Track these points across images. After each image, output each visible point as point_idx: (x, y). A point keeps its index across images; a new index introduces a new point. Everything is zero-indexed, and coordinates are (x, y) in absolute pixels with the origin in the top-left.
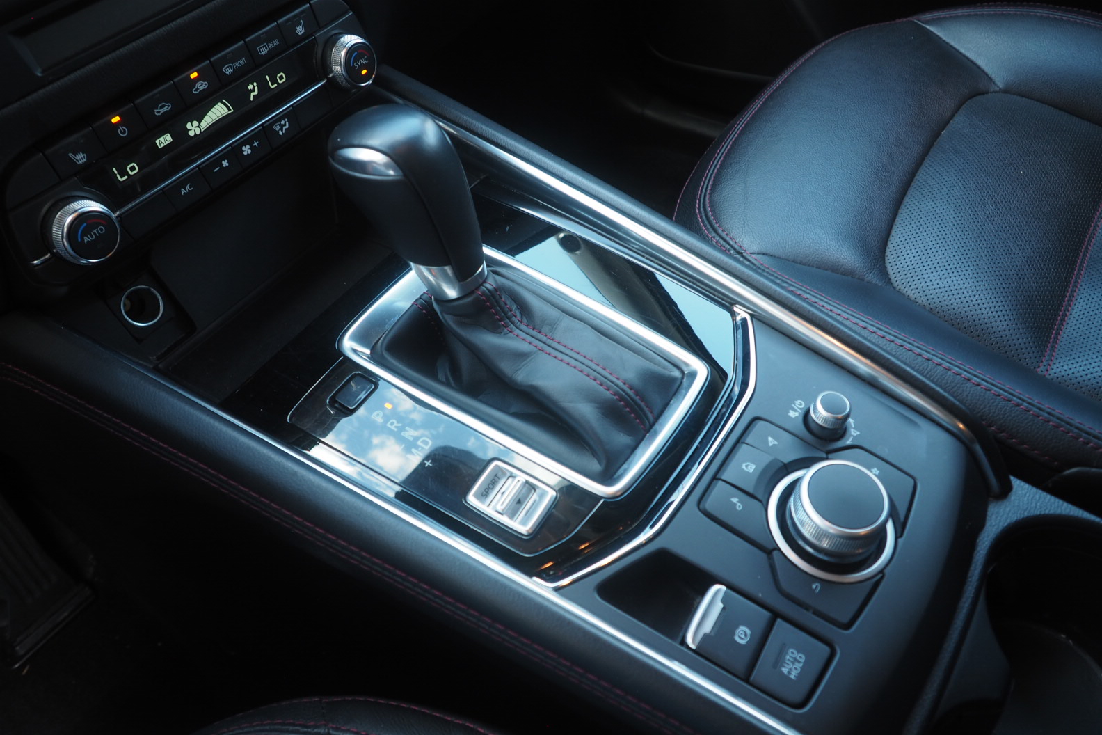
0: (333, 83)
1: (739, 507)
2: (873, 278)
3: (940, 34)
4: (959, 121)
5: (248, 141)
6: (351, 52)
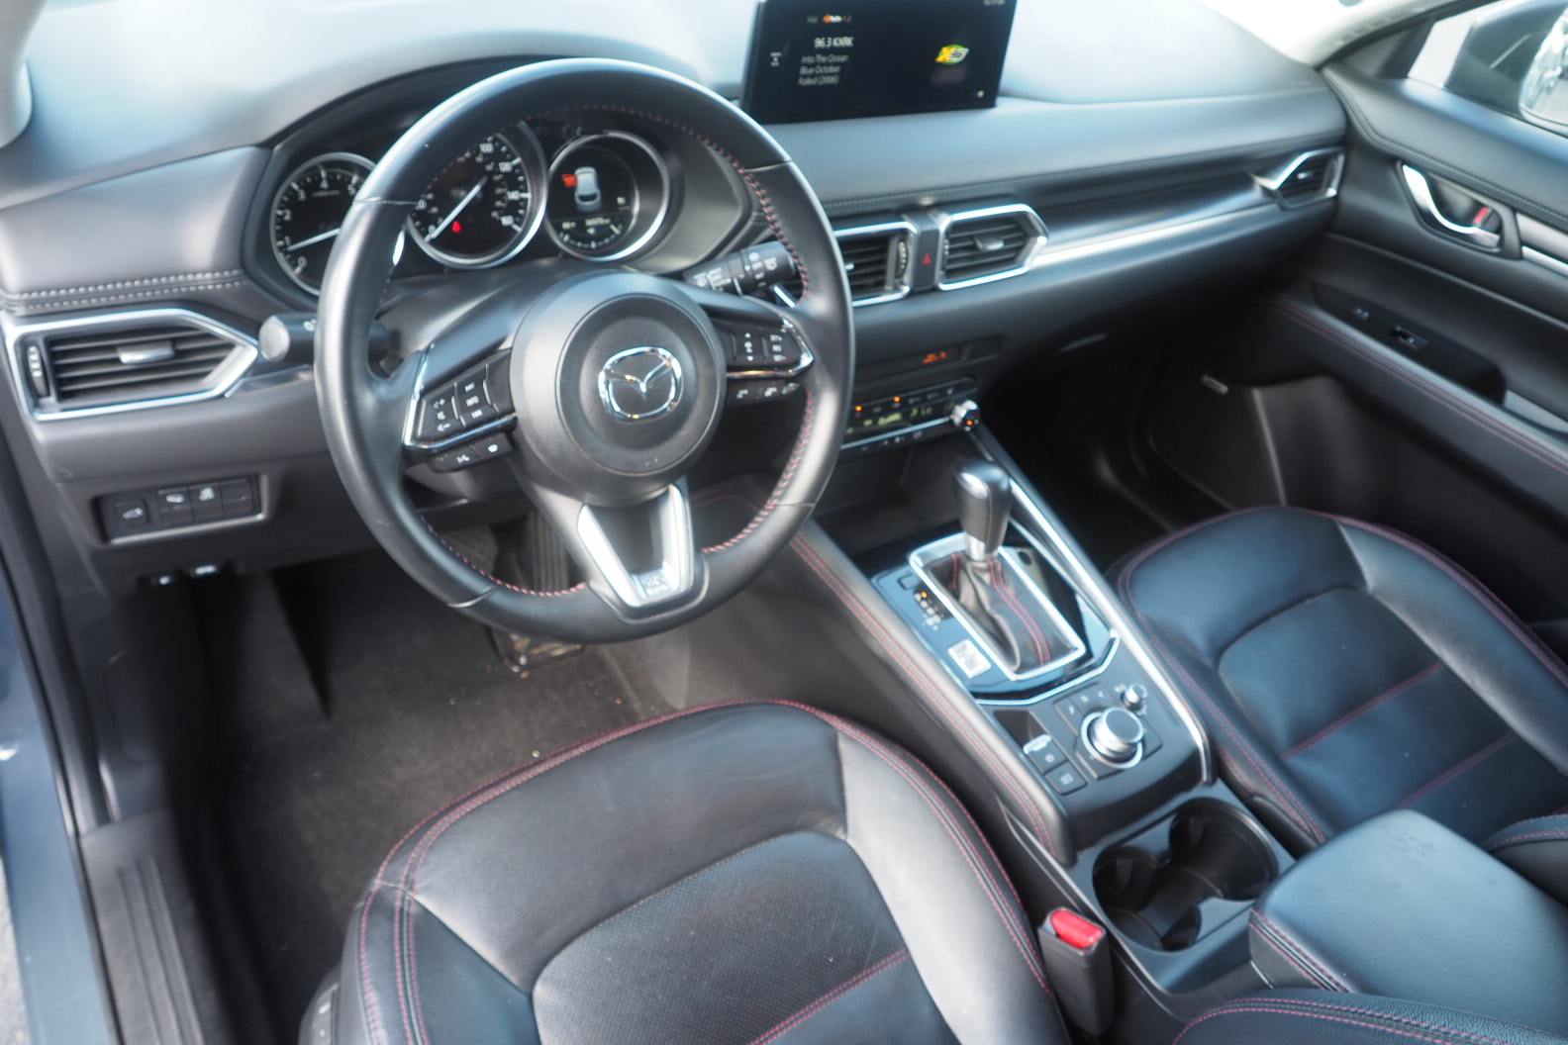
0: (951, 422)
1: (1073, 714)
4: (1325, 599)
5: (900, 436)
6: (970, 413)
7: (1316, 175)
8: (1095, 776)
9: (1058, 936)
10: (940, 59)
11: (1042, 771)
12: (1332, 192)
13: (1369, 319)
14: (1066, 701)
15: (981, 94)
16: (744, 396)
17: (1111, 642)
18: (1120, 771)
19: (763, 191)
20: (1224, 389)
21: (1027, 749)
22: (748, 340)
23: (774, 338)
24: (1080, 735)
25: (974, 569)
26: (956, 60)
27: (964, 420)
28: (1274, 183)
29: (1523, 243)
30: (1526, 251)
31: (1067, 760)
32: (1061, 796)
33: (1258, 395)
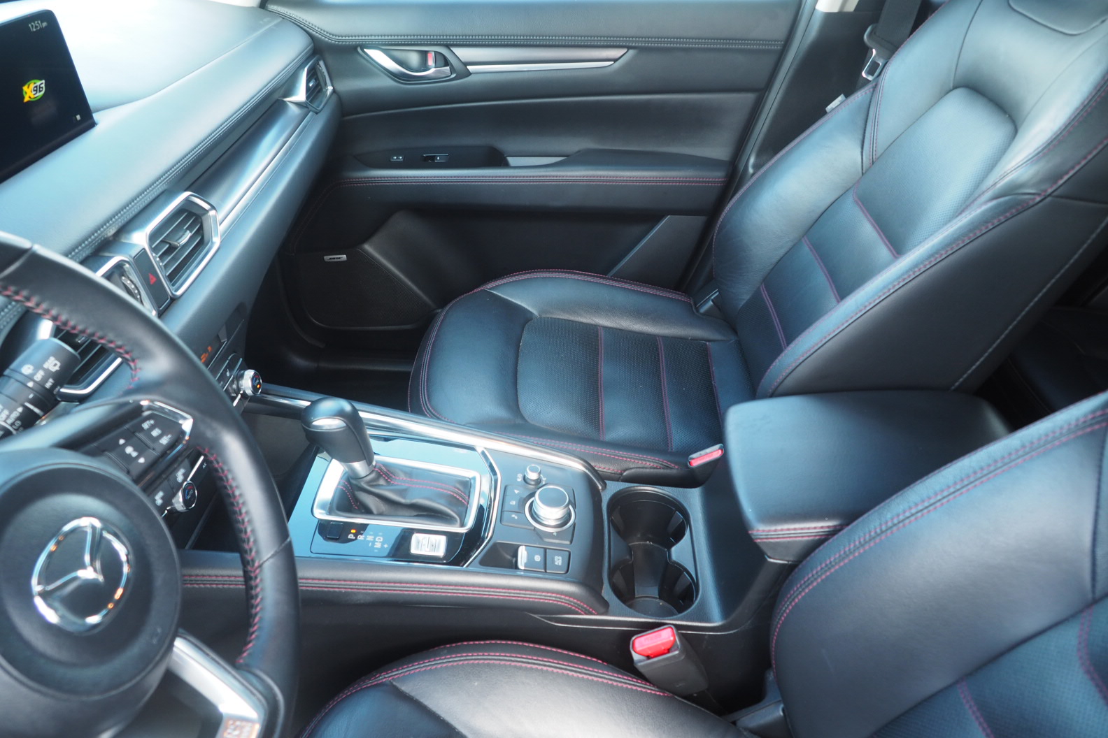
1: (516, 518)
2: (519, 421)
3: (499, 294)
4: (525, 336)
6: (254, 379)
7: (316, 80)
8: (568, 543)
9: (648, 657)
10: (26, 99)
11: (544, 570)
12: (330, 88)
13: (404, 158)
14: (505, 514)
15: (78, 117)
16: (162, 498)
17: (483, 453)
18: (574, 525)
19: (25, 293)
20: (344, 257)
21: (521, 566)
22: (125, 445)
23: (146, 426)
24: (535, 527)
25: (368, 483)
26: (40, 94)
27: (255, 389)
28: (300, 95)
29: (466, 64)
30: (469, 67)
31: (545, 550)
32: (565, 576)
33: (368, 247)
